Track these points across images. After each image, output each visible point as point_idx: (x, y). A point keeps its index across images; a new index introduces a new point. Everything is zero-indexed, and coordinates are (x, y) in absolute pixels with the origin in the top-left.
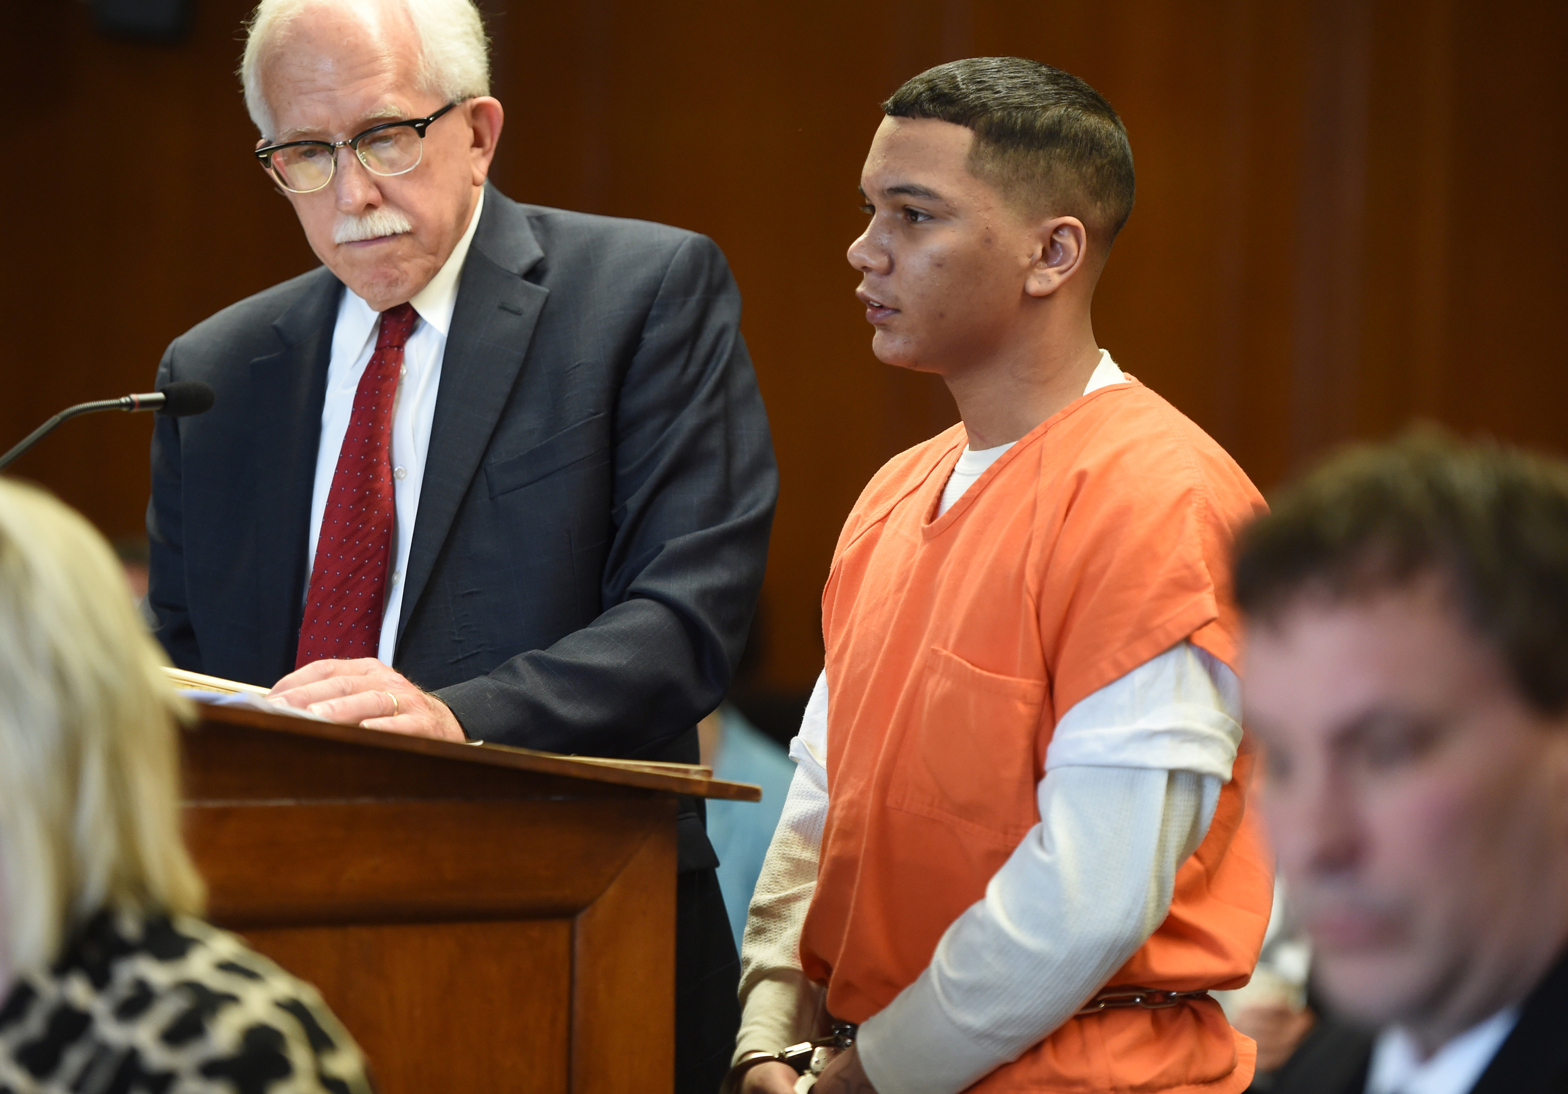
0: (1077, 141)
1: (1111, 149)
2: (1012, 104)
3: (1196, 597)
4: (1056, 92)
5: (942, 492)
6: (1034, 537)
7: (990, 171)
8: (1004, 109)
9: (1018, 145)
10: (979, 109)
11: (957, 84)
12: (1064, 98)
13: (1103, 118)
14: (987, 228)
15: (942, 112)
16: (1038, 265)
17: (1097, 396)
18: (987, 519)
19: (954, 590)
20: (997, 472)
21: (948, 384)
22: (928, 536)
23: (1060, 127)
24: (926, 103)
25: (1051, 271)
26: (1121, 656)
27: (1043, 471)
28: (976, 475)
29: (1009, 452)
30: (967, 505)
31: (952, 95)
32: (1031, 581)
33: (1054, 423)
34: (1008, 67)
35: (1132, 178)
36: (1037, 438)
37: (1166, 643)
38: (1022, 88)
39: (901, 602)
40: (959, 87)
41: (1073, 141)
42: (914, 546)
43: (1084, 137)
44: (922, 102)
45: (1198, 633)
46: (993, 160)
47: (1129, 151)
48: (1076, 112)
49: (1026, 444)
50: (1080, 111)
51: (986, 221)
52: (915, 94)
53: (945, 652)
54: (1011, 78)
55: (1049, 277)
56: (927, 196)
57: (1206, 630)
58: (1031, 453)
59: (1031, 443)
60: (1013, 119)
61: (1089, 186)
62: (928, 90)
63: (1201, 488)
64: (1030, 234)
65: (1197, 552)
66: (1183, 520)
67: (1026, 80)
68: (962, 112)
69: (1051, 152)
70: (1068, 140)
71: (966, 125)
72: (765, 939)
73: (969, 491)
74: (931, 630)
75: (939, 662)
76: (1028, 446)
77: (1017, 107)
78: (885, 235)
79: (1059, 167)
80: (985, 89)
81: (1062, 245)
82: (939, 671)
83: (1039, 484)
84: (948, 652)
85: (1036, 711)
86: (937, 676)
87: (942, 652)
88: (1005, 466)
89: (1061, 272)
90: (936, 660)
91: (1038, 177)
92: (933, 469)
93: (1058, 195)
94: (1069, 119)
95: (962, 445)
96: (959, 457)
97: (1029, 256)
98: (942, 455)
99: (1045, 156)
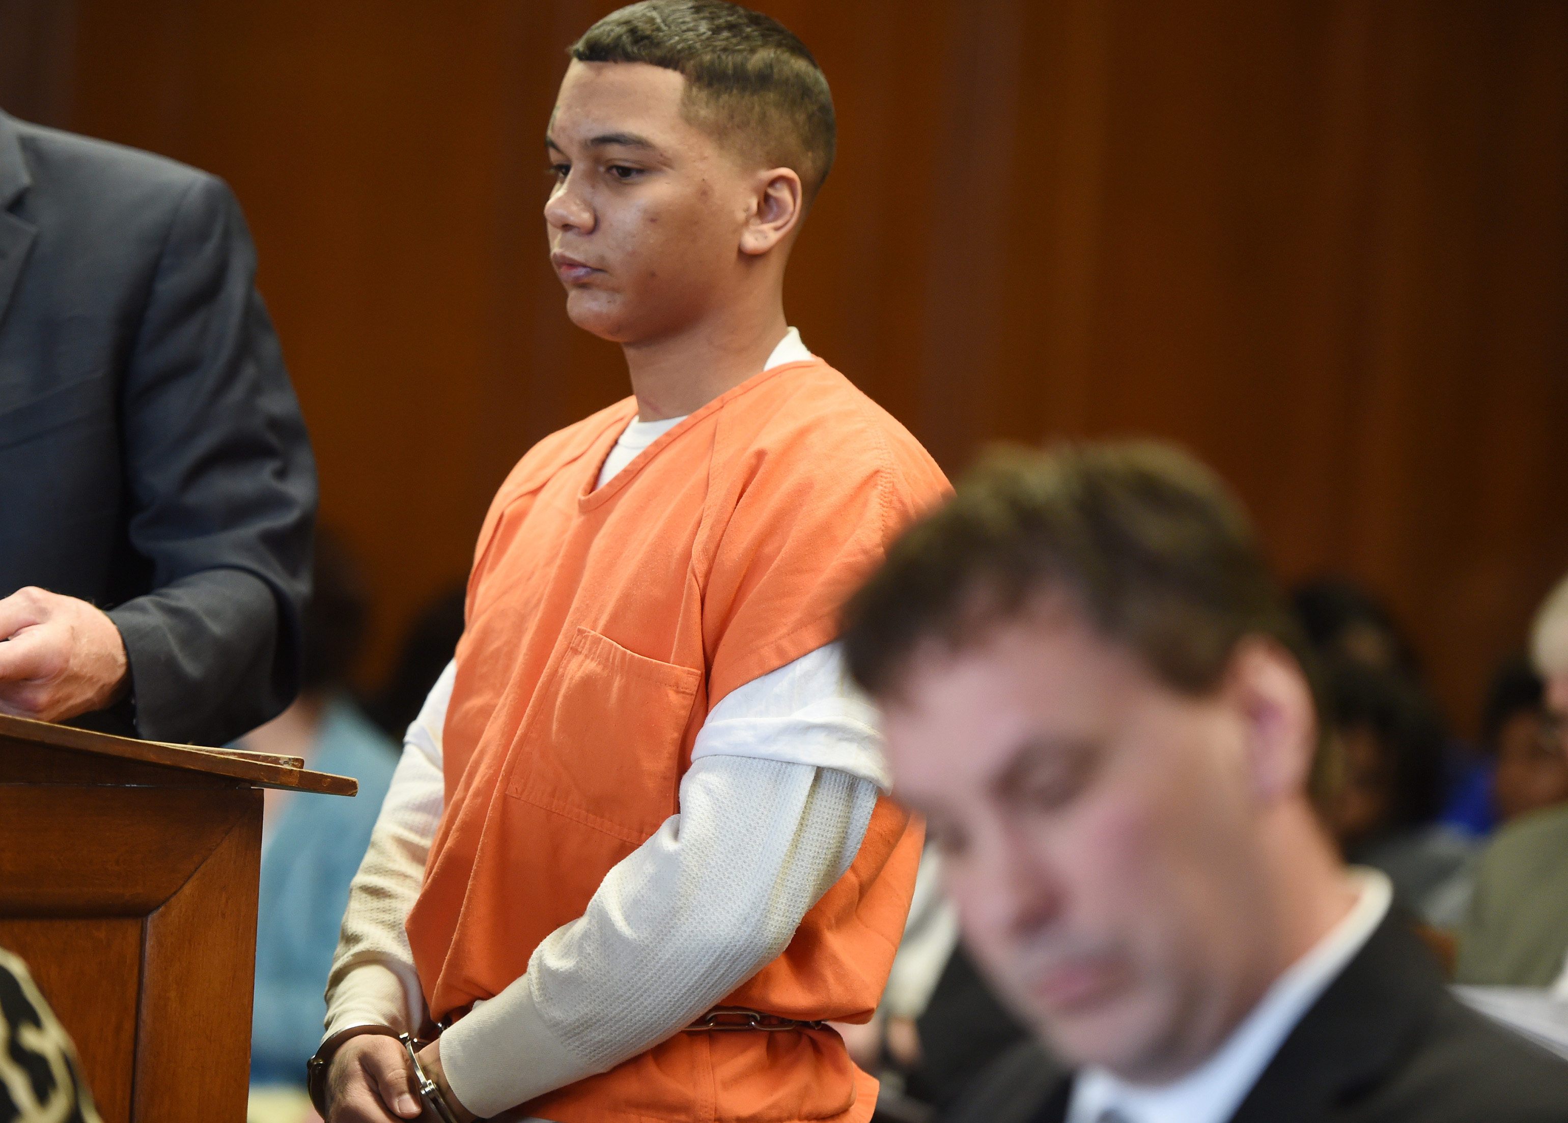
0: (789, 86)
2: (719, 46)
4: (760, 33)
5: (603, 463)
6: (704, 515)
7: (705, 117)
8: (711, 52)
10: (685, 52)
11: (658, 25)
13: (809, 62)
14: (703, 180)
15: (646, 55)
16: (752, 219)
17: (780, 372)
18: (651, 495)
19: (609, 568)
20: (665, 445)
22: (585, 508)
23: (772, 69)
24: (629, 46)
25: (767, 227)
26: (786, 644)
27: (717, 447)
28: (640, 449)
29: (680, 425)
30: (630, 478)
31: (655, 37)
32: (698, 564)
33: (732, 398)
36: (712, 413)
38: (727, 30)
40: (660, 29)
41: (785, 86)
42: (568, 518)
43: (796, 81)
44: (623, 45)
46: (707, 107)
48: (784, 54)
49: (699, 419)
50: (788, 54)
51: (702, 173)
52: (612, 37)
53: (593, 633)
55: (765, 233)
56: (638, 146)
58: (704, 429)
59: (705, 418)
60: (724, 63)
61: (802, 135)
62: (627, 32)
63: (889, 471)
64: (745, 187)
66: (865, 504)
68: (668, 56)
69: (765, 97)
70: (780, 84)
71: (676, 69)
72: (377, 919)
73: (633, 463)
74: (578, 609)
75: (585, 643)
76: (701, 420)
77: (725, 50)
78: (587, 191)
79: (774, 114)
80: (689, 30)
81: (777, 200)
82: (583, 652)
83: (712, 462)
84: (597, 633)
85: (688, 701)
86: (581, 658)
87: (589, 632)
88: (674, 440)
89: (777, 229)
90: (581, 641)
91: (753, 124)
92: (593, 443)
93: (773, 144)
94: (779, 62)
95: (632, 416)
96: (626, 429)
97: (745, 212)
98: (603, 430)
99: (760, 101)
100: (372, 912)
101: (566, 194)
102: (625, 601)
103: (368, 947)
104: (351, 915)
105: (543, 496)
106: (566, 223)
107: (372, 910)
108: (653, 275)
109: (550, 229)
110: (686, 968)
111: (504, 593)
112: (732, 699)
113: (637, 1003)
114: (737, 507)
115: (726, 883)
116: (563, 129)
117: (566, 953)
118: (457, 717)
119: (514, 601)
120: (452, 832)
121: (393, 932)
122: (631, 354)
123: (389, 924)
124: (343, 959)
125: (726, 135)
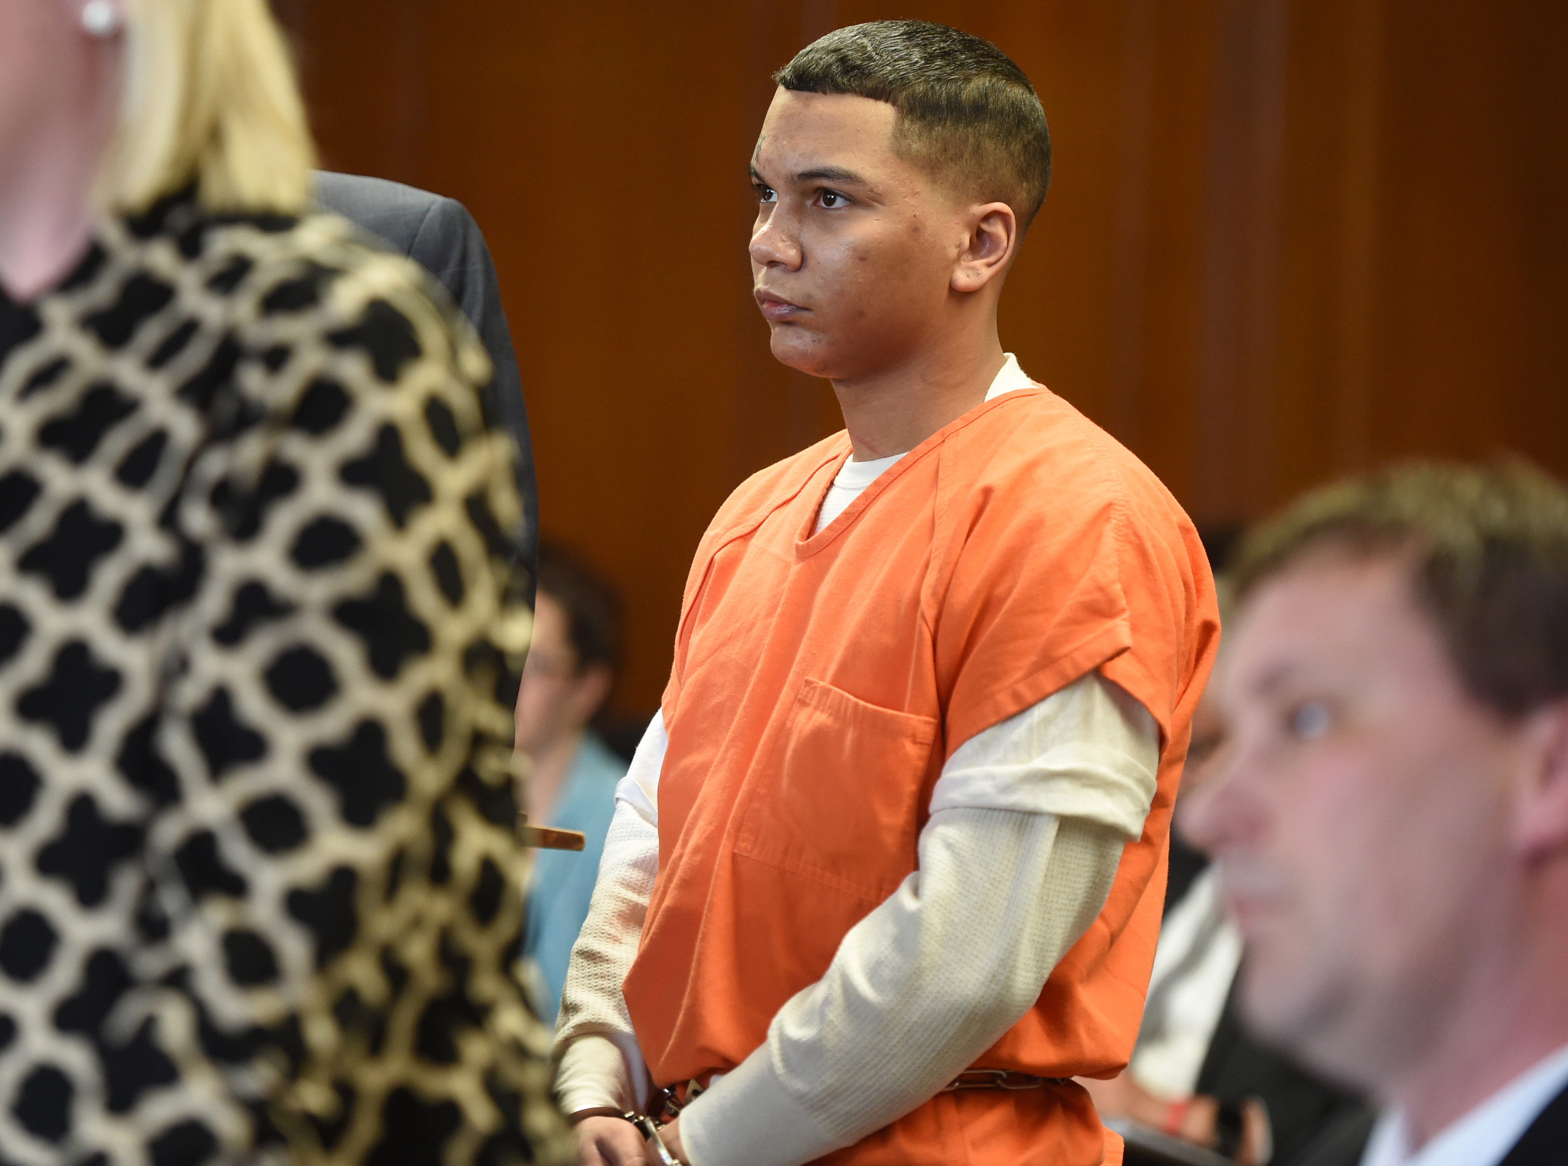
0: (1004, 115)
2: (933, 76)
3: (1109, 624)
5: (820, 505)
6: (932, 557)
7: (917, 151)
8: (925, 82)
9: (945, 123)
10: (898, 82)
11: (868, 54)
12: (984, 67)
14: (915, 216)
15: (857, 86)
16: (965, 256)
17: (1002, 403)
18: (875, 538)
19: (835, 615)
20: (886, 485)
22: (803, 554)
23: (987, 98)
24: (839, 76)
25: (979, 263)
26: (1022, 688)
27: (941, 484)
28: (859, 489)
29: (900, 463)
30: (851, 521)
31: (866, 68)
32: (928, 608)
33: (953, 431)
36: (933, 448)
37: (1072, 673)
39: (772, 628)
40: (871, 58)
41: (1001, 115)
42: (787, 566)
43: (1011, 110)
45: (1109, 665)
46: (919, 140)
48: (1000, 82)
49: (920, 455)
50: (1004, 81)
51: (913, 208)
53: (822, 683)
55: (977, 270)
57: (1118, 661)
58: (927, 464)
59: (927, 451)
60: (937, 93)
61: (1017, 165)
62: (837, 62)
63: (1122, 504)
64: (957, 222)
65: (1113, 573)
66: (1099, 538)
68: (881, 86)
69: (980, 128)
70: (995, 114)
71: (887, 101)
72: (596, 986)
73: (853, 505)
74: (804, 659)
75: (813, 695)
76: (923, 455)
77: (939, 79)
78: (794, 225)
79: (989, 144)
80: (901, 59)
81: (989, 235)
82: (812, 704)
83: (937, 500)
84: (825, 684)
85: (924, 752)
86: (809, 710)
87: (817, 683)
88: (896, 478)
89: (989, 265)
90: (809, 693)
91: (967, 156)
92: (806, 483)
93: (987, 176)
94: (995, 91)
95: (844, 455)
96: (841, 468)
97: (957, 248)
98: (818, 466)
99: (974, 132)
100: (590, 978)
101: (771, 229)
102: (855, 649)
103: (589, 1019)
104: (569, 982)
105: (756, 541)
106: (772, 260)
107: (589, 976)
108: (861, 314)
109: (754, 264)
110: (934, 1030)
111: (723, 645)
112: (967, 748)
113: (884, 1071)
114: (966, 547)
115: (972, 940)
116: (769, 161)
117: (806, 1022)
118: (672, 774)
119: (734, 652)
120: (669, 890)
121: (614, 1000)
122: (840, 391)
123: (609, 991)
124: (564, 1032)
125: (939, 168)
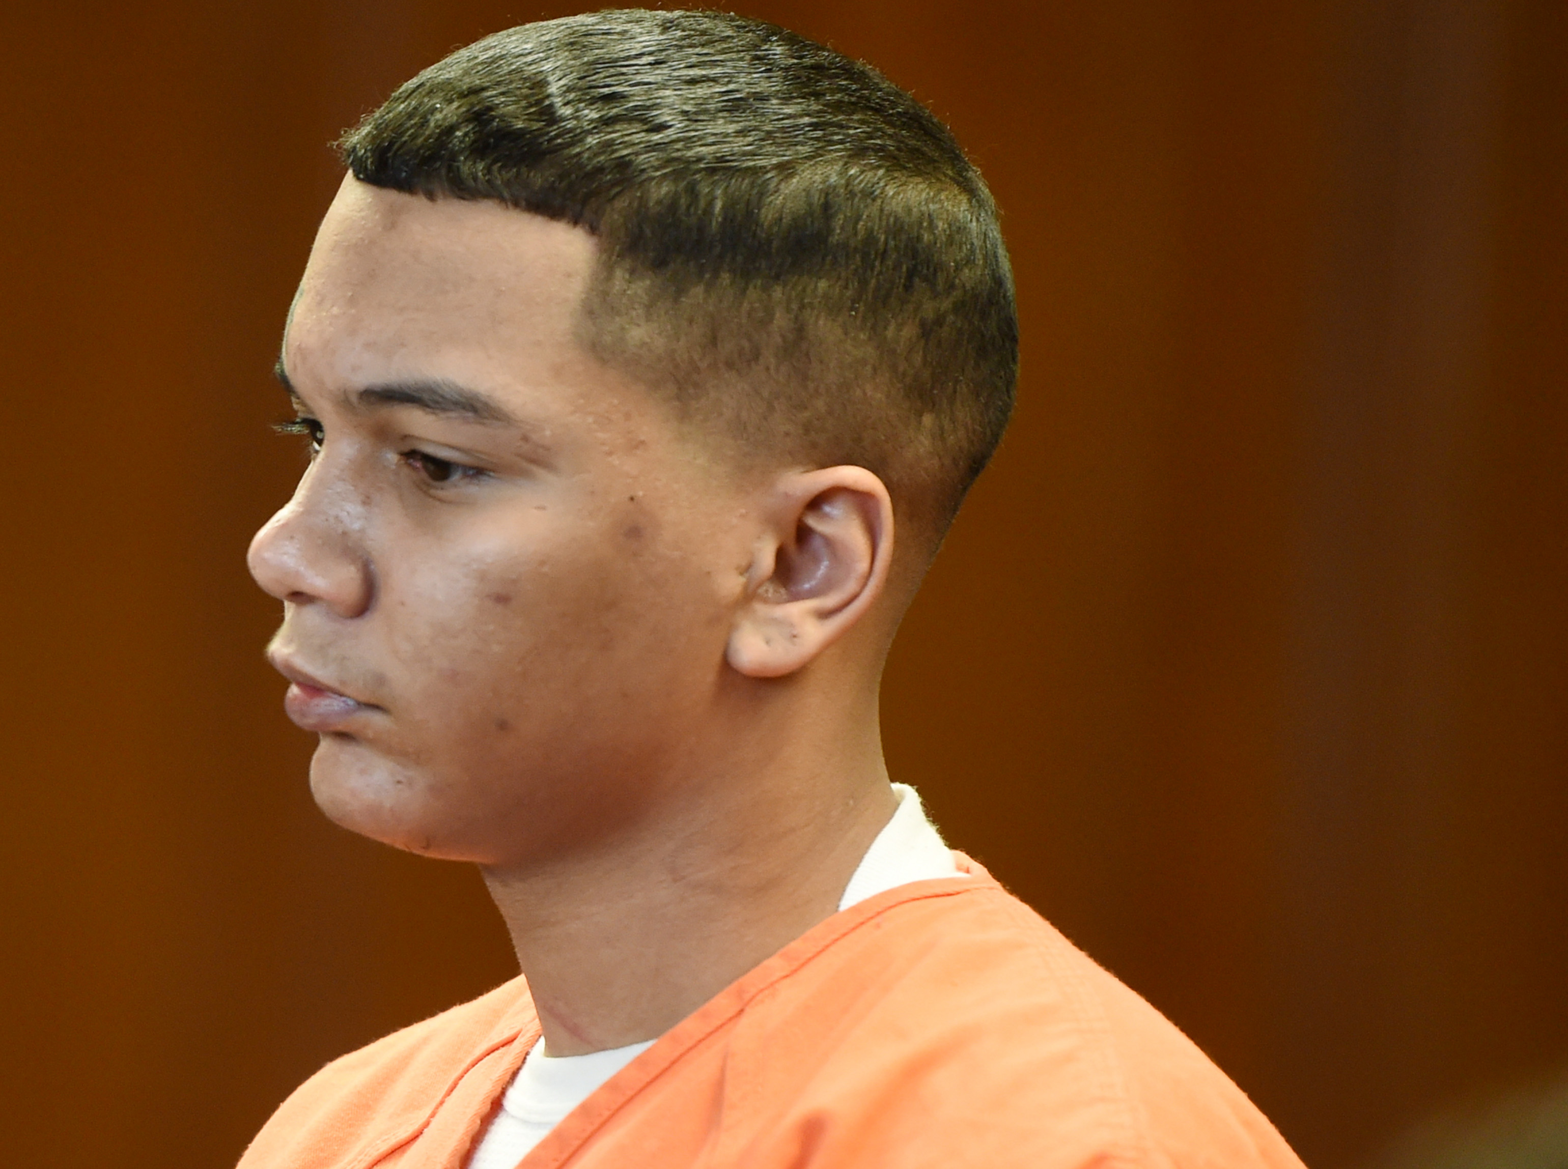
0: (873, 257)
1: (961, 270)
2: (700, 160)
4: (815, 120)
7: (641, 346)
8: (677, 175)
9: (716, 274)
10: (609, 177)
11: (547, 102)
12: (836, 138)
13: (938, 185)
14: (632, 499)
15: (508, 184)
16: (761, 591)
17: (879, 913)
20: (606, 1113)
21: (497, 890)
23: (829, 215)
25: (797, 610)
27: (728, 1118)
29: (640, 1062)
31: (537, 137)
33: (762, 986)
34: (681, 47)
35: (1014, 339)
36: (718, 1028)
38: (725, 114)
40: (554, 113)
41: (863, 258)
43: (892, 243)
44: (453, 157)
46: (648, 319)
47: (1005, 265)
48: (870, 174)
49: (690, 1044)
50: (881, 172)
51: (630, 481)
52: (433, 132)
54: (693, 82)
55: (792, 625)
56: (470, 414)
59: (700, 1041)
60: (702, 203)
61: (904, 374)
62: (468, 121)
64: (743, 511)
67: (731, 87)
68: (564, 184)
69: (804, 290)
70: (847, 255)
71: (575, 221)
76: (690, 1049)
79: (827, 329)
81: (829, 542)
88: (631, 1100)
89: (825, 615)
91: (769, 357)
92: (442, 1103)
93: (820, 404)
94: (852, 194)
95: (529, 1035)
96: (519, 1069)
97: (741, 574)
98: (469, 1061)
99: (789, 301)
108: (502, 727)
125: (696, 385)
